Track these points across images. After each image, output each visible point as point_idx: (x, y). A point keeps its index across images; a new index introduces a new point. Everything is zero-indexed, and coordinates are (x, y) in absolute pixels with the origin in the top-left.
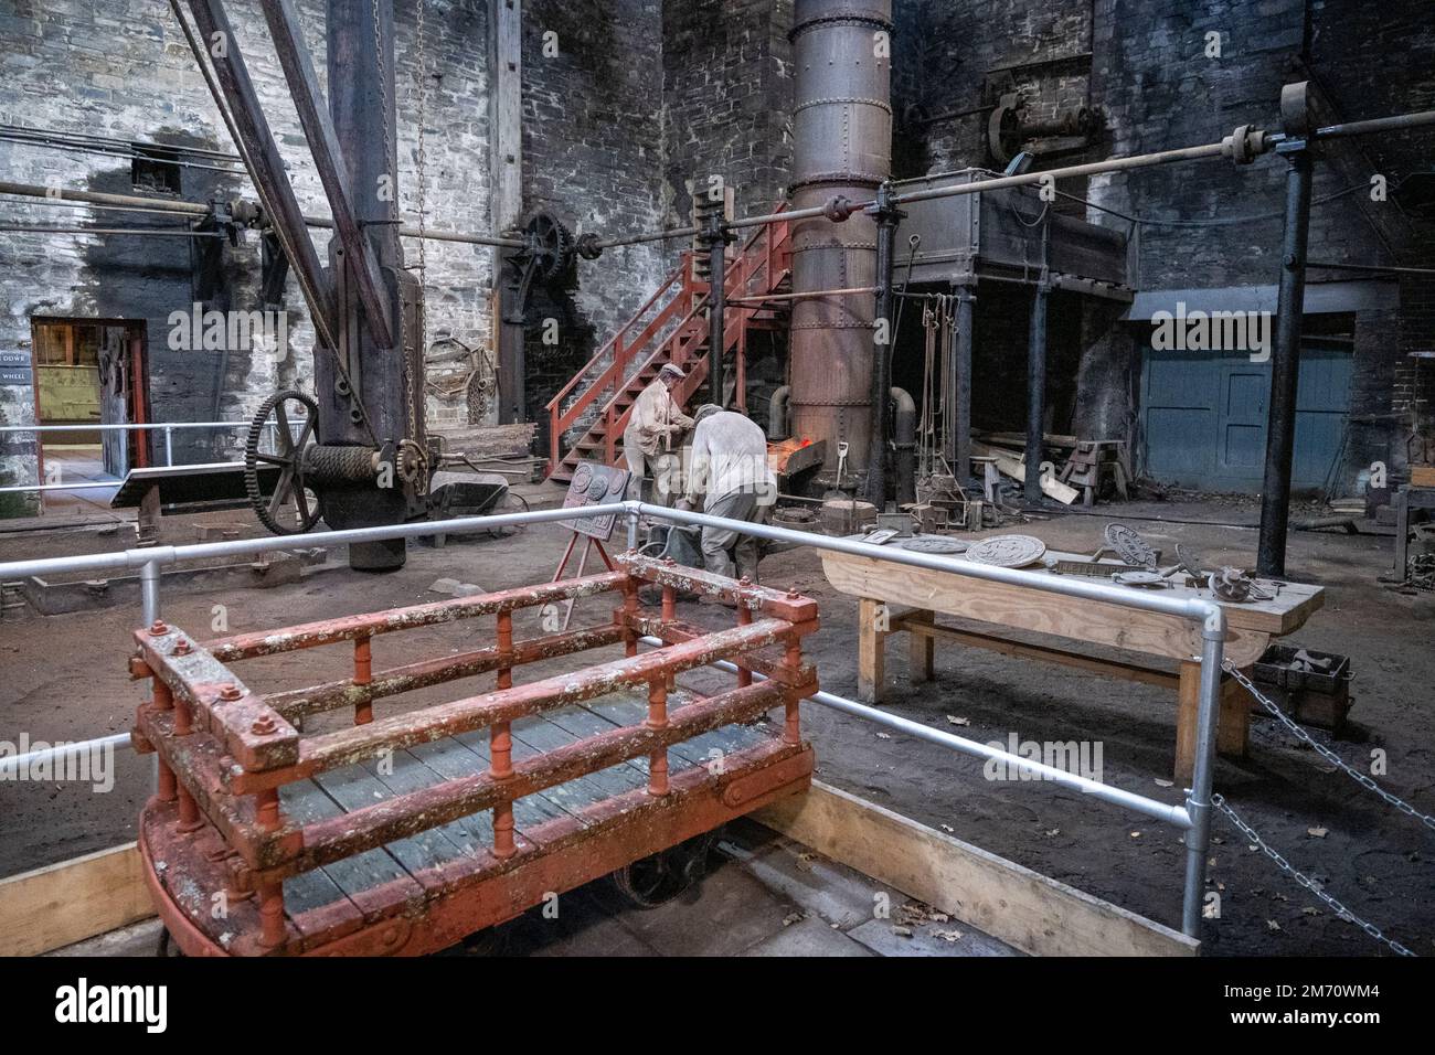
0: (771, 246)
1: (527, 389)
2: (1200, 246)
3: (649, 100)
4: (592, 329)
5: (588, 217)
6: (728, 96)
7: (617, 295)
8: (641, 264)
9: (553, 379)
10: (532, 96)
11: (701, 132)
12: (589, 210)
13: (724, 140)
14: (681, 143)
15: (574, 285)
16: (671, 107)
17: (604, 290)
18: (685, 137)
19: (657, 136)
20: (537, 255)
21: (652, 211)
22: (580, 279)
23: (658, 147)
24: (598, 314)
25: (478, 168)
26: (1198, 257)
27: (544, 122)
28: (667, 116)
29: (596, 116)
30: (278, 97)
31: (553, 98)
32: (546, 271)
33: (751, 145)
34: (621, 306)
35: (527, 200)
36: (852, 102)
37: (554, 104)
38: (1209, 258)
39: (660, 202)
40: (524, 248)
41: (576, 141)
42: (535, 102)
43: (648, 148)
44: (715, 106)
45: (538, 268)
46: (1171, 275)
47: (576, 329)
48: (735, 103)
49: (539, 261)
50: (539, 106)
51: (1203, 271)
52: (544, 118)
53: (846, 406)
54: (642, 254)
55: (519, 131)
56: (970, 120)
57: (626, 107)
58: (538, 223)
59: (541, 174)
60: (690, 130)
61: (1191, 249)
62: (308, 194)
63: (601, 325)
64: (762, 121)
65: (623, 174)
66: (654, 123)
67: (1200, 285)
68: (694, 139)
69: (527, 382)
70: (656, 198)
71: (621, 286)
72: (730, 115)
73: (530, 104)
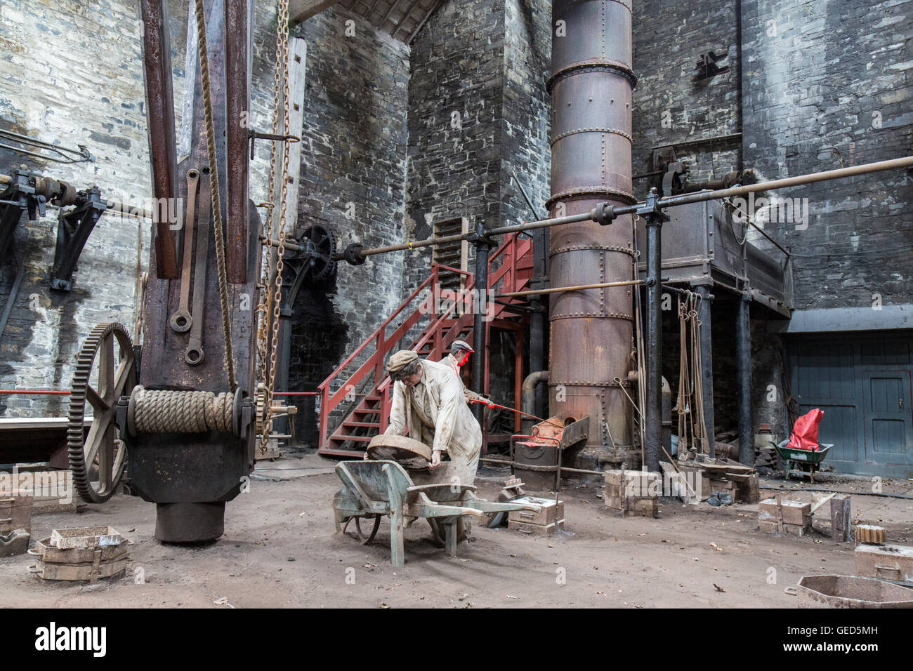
0: (516, 257)
1: (291, 376)
2: (845, 274)
3: (397, 151)
4: (346, 327)
5: (347, 236)
6: (464, 149)
7: (366, 302)
8: (386, 278)
9: (311, 369)
10: (309, 135)
11: (439, 177)
12: (349, 230)
13: (461, 181)
14: (422, 185)
15: (333, 290)
16: (414, 158)
17: (356, 296)
18: (425, 180)
19: (401, 180)
20: (312, 257)
21: (395, 237)
22: (338, 285)
23: (402, 188)
24: (351, 316)
25: (261, 184)
26: (846, 283)
27: (318, 157)
28: (410, 165)
29: (357, 158)
30: (91, 98)
31: (326, 139)
32: (316, 273)
33: (485, 186)
34: (369, 311)
35: (301, 216)
36: (608, 132)
37: (326, 144)
38: (855, 283)
39: (402, 230)
40: (299, 252)
41: (341, 175)
42: (311, 140)
43: (395, 188)
44: (453, 156)
45: (311, 268)
46: (822, 297)
47: (333, 327)
48: (471, 154)
49: (312, 263)
50: (314, 142)
51: (852, 293)
52: (317, 153)
53: (607, 387)
54: (386, 270)
55: (299, 160)
56: (639, 184)
57: (381, 154)
58: (313, 232)
59: (312, 197)
60: (430, 175)
61: (839, 276)
62: (109, 186)
63: (353, 325)
64: (495, 167)
65: (375, 206)
66: (399, 170)
67: (850, 305)
68: (433, 182)
69: (290, 370)
70: (399, 227)
71: (370, 294)
72: (464, 165)
73: (308, 141)
